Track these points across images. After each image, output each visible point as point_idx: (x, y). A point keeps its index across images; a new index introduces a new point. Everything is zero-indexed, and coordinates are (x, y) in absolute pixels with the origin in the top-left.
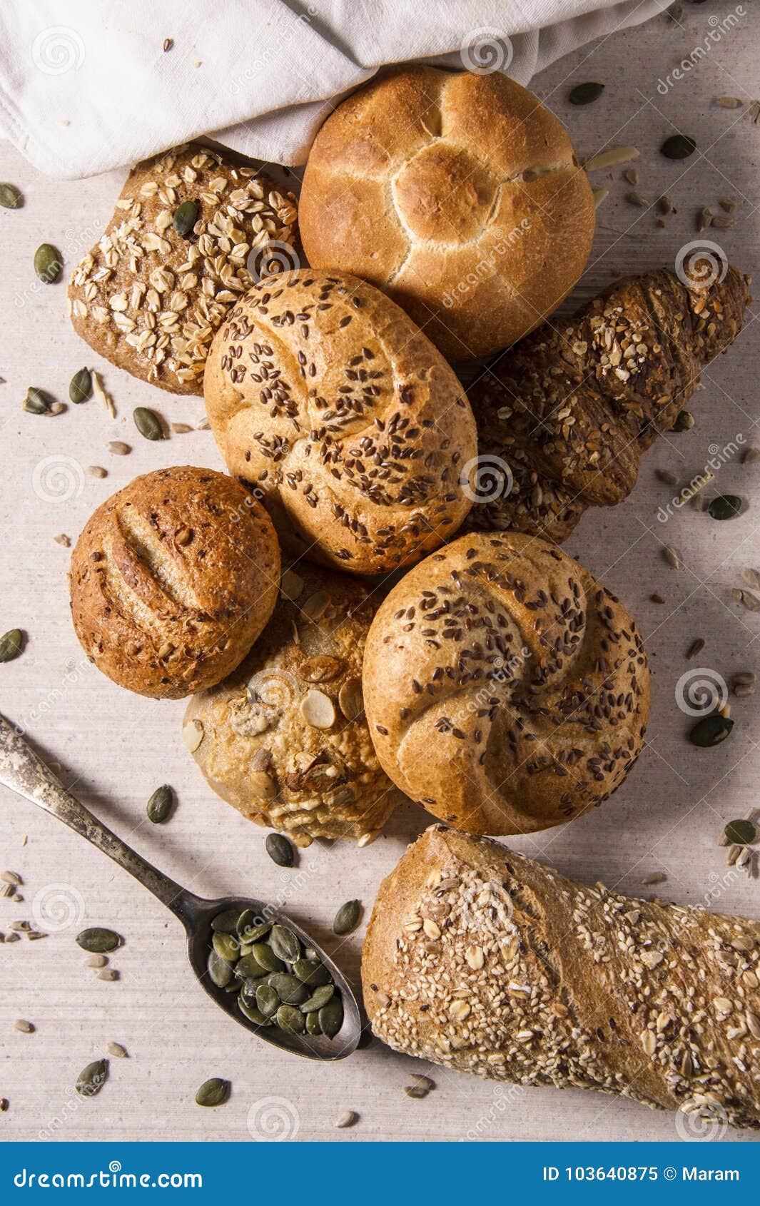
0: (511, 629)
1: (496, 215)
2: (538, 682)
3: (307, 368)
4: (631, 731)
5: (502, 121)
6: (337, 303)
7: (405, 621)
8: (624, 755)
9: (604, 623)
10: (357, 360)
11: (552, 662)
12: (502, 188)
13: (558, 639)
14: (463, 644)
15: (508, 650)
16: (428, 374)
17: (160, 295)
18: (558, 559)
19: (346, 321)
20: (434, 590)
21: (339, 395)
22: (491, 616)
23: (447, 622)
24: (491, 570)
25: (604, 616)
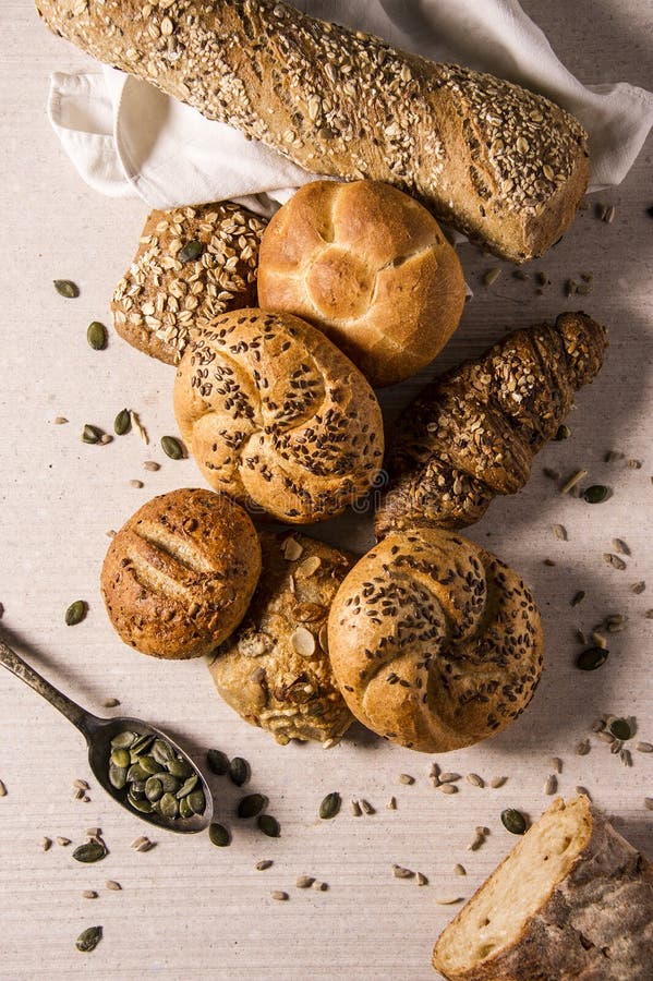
0: (431, 601)
1: (375, 297)
2: (458, 636)
3: (262, 383)
4: (532, 661)
5: (371, 228)
6: (278, 333)
7: (353, 607)
8: (530, 679)
9: (500, 585)
10: (297, 374)
11: (466, 620)
12: (378, 276)
13: (468, 603)
14: (398, 618)
15: (432, 617)
16: (349, 379)
17: (178, 300)
18: (460, 544)
19: (287, 346)
20: (371, 581)
21: (286, 400)
22: (416, 594)
23: (385, 604)
24: (410, 560)
25: (500, 581)
